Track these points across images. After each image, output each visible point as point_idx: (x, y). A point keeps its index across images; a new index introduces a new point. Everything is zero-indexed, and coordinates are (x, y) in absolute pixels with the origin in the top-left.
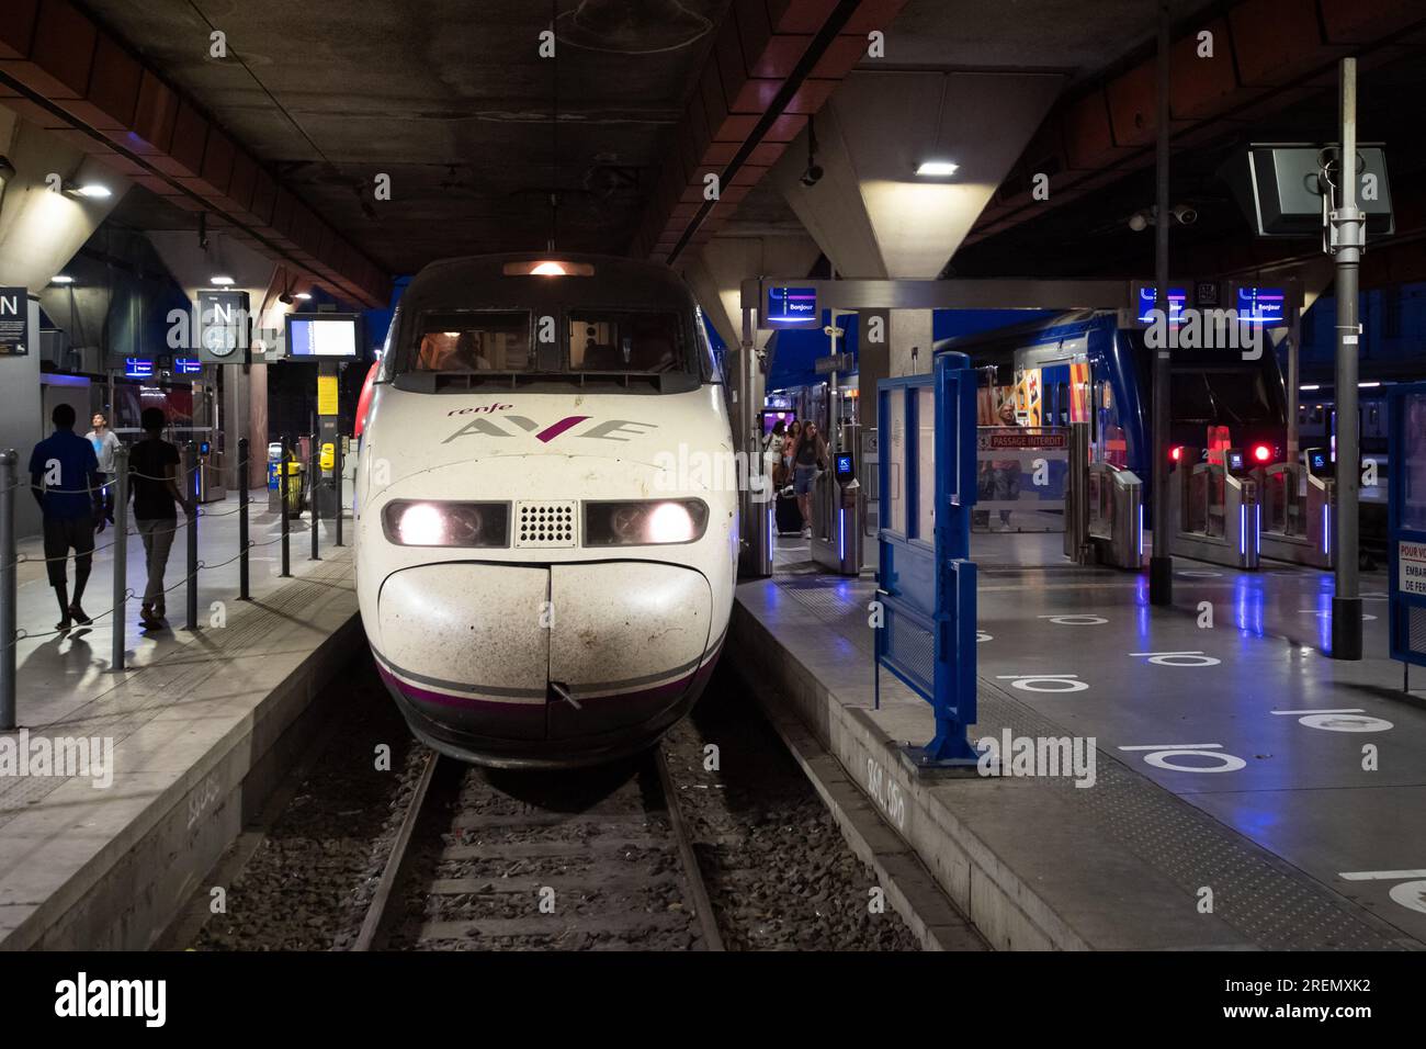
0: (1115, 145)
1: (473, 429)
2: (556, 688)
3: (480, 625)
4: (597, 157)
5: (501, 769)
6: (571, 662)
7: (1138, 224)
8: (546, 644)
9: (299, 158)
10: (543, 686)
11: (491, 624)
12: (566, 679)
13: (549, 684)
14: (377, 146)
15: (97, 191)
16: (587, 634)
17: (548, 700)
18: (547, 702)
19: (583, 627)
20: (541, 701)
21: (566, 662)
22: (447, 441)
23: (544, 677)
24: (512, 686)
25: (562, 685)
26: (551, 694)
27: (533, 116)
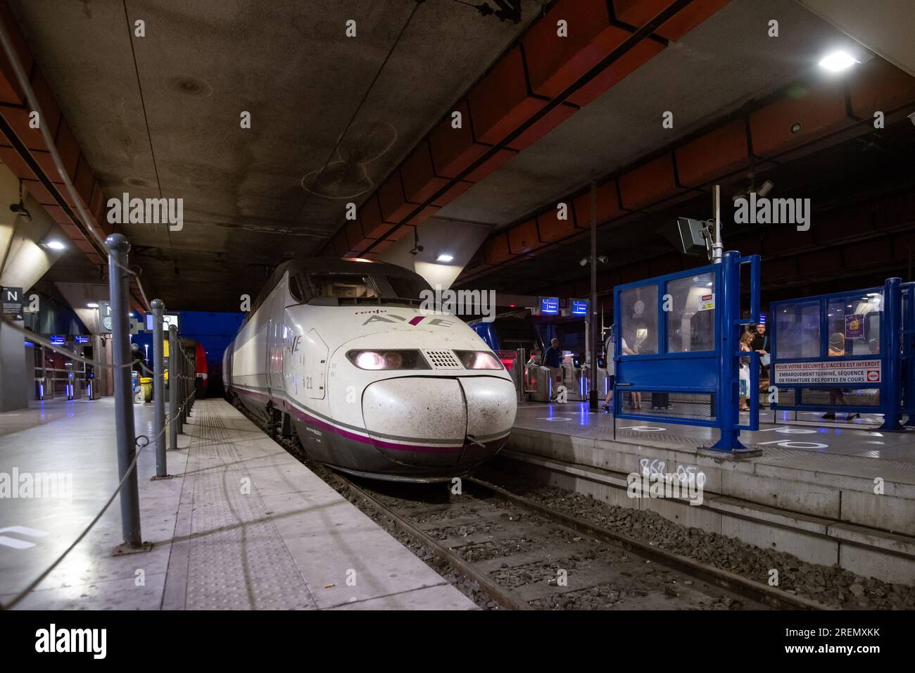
0: (510, 253)
1: (374, 320)
2: (469, 438)
3: (432, 406)
4: (285, 254)
5: (425, 484)
6: (477, 425)
7: (583, 263)
8: (466, 415)
9: (147, 245)
10: (463, 438)
11: (437, 406)
12: (474, 433)
13: (466, 435)
14: (189, 240)
15: (57, 245)
16: (484, 410)
17: (464, 444)
18: (464, 446)
19: (481, 407)
20: (460, 445)
21: (474, 425)
22: (366, 323)
23: (464, 433)
24: (448, 438)
25: (472, 436)
26: (466, 441)
27: (268, 229)
